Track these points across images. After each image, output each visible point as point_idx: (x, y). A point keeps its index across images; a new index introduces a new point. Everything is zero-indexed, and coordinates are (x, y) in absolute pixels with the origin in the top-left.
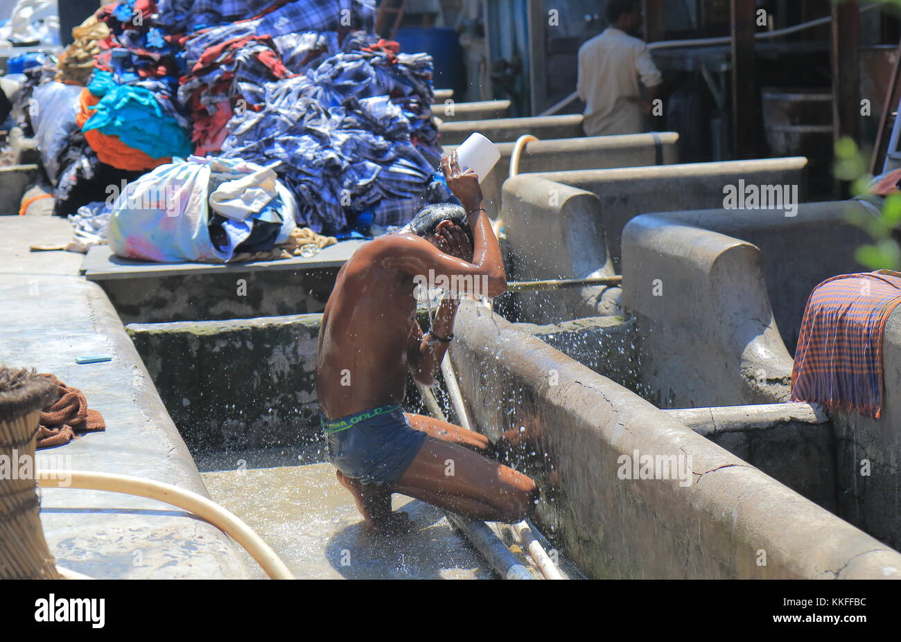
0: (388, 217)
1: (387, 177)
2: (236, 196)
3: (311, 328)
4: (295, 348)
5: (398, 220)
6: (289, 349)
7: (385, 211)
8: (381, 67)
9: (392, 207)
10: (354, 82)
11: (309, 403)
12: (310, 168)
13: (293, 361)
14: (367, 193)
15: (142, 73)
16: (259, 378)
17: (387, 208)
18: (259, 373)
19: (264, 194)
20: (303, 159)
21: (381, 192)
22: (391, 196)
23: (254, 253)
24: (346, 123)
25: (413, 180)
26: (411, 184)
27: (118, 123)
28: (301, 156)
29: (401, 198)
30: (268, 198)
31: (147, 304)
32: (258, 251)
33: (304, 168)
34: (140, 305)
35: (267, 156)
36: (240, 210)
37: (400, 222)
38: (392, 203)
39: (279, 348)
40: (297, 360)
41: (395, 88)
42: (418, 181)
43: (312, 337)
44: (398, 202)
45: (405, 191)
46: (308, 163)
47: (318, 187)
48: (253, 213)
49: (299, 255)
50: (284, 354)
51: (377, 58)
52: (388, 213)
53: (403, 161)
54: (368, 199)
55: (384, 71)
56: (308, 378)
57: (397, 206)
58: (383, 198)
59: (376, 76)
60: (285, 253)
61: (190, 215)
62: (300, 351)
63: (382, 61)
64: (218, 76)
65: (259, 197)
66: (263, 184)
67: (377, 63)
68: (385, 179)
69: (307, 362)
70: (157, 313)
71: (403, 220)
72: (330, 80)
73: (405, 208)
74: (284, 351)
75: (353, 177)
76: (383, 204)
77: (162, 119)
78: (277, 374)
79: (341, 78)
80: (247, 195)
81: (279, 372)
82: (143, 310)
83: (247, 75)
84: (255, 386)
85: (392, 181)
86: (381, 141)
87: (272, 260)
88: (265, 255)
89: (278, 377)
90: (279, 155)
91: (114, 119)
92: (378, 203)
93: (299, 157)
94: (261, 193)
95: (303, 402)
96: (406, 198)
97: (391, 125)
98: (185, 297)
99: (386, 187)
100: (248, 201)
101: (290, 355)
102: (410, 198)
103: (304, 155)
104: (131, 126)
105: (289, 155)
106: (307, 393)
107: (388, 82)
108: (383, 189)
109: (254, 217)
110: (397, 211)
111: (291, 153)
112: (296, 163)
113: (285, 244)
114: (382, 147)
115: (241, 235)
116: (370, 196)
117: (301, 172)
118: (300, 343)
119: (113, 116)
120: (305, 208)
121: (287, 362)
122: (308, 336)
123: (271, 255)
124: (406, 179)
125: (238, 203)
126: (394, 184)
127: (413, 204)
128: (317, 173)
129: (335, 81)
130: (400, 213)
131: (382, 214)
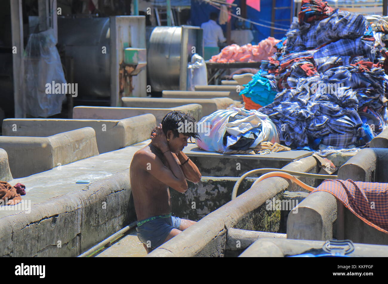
0: (331, 142)
1: (335, 124)
2: (237, 125)
3: (204, 182)
4: (197, 190)
5: (336, 144)
6: (194, 190)
7: (330, 139)
8: (356, 73)
9: (334, 137)
10: (338, 79)
11: (201, 214)
12: (291, 116)
13: (195, 195)
14: (321, 130)
15: (269, 71)
16: (181, 201)
17: (331, 138)
18: (181, 198)
19: (250, 126)
20: (289, 112)
21: (329, 130)
22: (335, 132)
23: (239, 150)
24: (322, 98)
25: (347, 126)
26: (346, 128)
27: (251, 92)
28: (288, 111)
29: (340, 134)
30: (251, 128)
31: (214, 169)
32: (240, 150)
33: (288, 116)
34: (211, 169)
35: (274, 110)
36: (236, 131)
37: (337, 145)
38: (335, 136)
39: (190, 189)
40: (197, 195)
41: (361, 83)
42: (349, 126)
43: (204, 186)
44: (338, 136)
45: (343, 131)
46: (290, 115)
47: (293, 125)
48: (242, 133)
49: (259, 154)
50: (192, 192)
51: (355, 69)
52: (331, 140)
53: (346, 117)
54: (322, 133)
55: (356, 75)
56: (202, 204)
57: (337, 137)
58: (330, 133)
59: (352, 77)
60: (253, 152)
61: (219, 132)
62: (198, 192)
63: (357, 70)
64: (285, 74)
65: (247, 127)
66: (252, 121)
67: (354, 71)
68: (334, 124)
69: (201, 197)
70: (217, 173)
71: (339, 144)
72: (328, 78)
73: (341, 138)
74: (192, 191)
75: (315, 122)
76: (330, 136)
77: (270, 92)
78: (188, 200)
79: (332, 78)
80: (241, 126)
81: (190, 200)
82: (212, 171)
83: (295, 74)
84: (180, 204)
85: (337, 125)
86: (337, 107)
87: (246, 154)
88: (243, 152)
89: (189, 201)
90: (278, 110)
91: (250, 91)
92: (327, 135)
93: (287, 111)
94: (249, 125)
95: (199, 214)
96: (341, 134)
97: (345, 100)
98: (230, 168)
99: (333, 128)
100: (241, 128)
101: (194, 193)
102: (343, 134)
103: (289, 110)
104: (256, 94)
105: (283, 110)
106: (201, 210)
107: (358, 80)
108: (331, 129)
109: (242, 135)
110: (337, 140)
111: (284, 109)
112: (285, 114)
113: (254, 148)
114: (336, 110)
115: (233, 142)
116: (323, 132)
117: (286, 118)
118: (199, 188)
119: (250, 89)
120: (286, 134)
121: (193, 195)
122: (202, 185)
123: (245, 152)
124: (344, 125)
125: (236, 129)
126: (338, 127)
127: (346, 137)
128: (293, 119)
129: (330, 79)
130: (338, 141)
131: (328, 140)
